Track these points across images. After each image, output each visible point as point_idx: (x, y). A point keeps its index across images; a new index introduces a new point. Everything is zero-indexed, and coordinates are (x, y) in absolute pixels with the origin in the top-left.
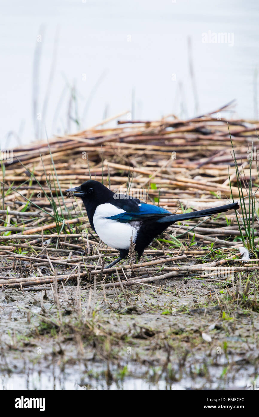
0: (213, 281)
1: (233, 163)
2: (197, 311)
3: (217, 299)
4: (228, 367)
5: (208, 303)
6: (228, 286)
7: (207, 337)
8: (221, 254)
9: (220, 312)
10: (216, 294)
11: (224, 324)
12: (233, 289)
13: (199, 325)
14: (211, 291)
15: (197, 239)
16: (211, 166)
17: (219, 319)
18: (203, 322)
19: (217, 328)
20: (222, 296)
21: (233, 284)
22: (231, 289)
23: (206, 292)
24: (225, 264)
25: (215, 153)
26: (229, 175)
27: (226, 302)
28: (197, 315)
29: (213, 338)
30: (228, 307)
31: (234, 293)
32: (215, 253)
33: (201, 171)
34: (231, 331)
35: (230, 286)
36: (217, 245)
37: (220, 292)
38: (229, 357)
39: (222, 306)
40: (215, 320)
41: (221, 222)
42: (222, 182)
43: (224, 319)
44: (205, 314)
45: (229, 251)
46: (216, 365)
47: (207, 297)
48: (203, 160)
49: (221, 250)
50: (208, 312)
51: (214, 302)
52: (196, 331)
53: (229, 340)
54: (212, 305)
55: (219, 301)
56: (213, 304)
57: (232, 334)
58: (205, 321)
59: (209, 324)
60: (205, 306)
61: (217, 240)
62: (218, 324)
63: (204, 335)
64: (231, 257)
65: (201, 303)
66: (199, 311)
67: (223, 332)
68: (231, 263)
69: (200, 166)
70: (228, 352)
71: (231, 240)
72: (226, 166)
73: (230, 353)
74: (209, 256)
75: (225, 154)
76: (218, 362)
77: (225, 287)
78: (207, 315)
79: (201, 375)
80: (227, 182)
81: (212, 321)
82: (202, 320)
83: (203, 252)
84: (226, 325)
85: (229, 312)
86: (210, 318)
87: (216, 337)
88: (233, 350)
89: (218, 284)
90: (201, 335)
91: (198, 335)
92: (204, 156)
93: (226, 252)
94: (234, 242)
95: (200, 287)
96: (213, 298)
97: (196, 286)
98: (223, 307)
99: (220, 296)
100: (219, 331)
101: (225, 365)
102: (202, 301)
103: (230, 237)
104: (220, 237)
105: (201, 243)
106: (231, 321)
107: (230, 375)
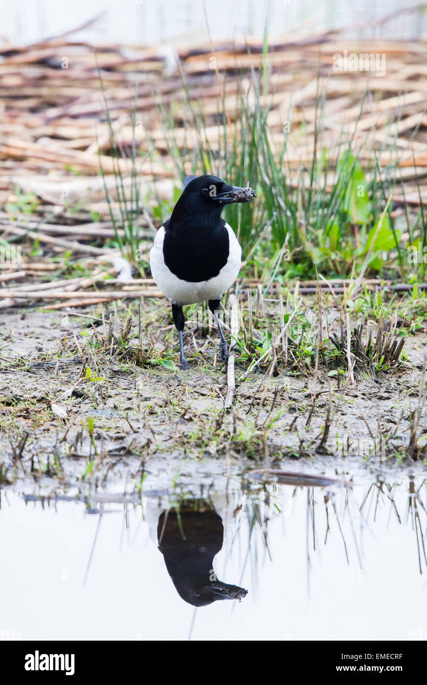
0: (70, 316)
1: (104, 117)
2: (42, 366)
3: (76, 346)
4: (97, 461)
5: (61, 353)
6: (94, 324)
7: (59, 410)
8: (83, 270)
9: (82, 367)
10: (75, 338)
11: (89, 389)
12: (104, 329)
13: (46, 389)
14: (66, 333)
15: (43, 244)
16: (66, 121)
17: (81, 379)
18: (53, 386)
19: (76, 394)
20: (84, 341)
21: (104, 320)
22: (100, 329)
23: (57, 333)
24: (90, 287)
25: (72, 100)
26: (96, 138)
27: (91, 351)
28: (42, 372)
29: (69, 412)
30: (95, 359)
31: (106, 336)
32: (73, 269)
33: (50, 130)
34: (100, 399)
35: (98, 323)
36: (77, 255)
37: (81, 333)
38: (97, 443)
39: (86, 357)
40: (73, 381)
41: (83, 217)
42: (84, 149)
43: (89, 380)
44: (55, 371)
45: (96, 265)
46: (76, 457)
47: (59, 342)
48: (52, 112)
49: (84, 263)
50: (61, 368)
51: (72, 351)
52: (41, 400)
53: (97, 415)
54: (68, 357)
55: (80, 350)
56: (70, 354)
57: (101, 405)
58: (56, 382)
59: (63, 388)
60: (55, 357)
61: (76, 246)
62: (79, 388)
63: (54, 406)
64: (99, 275)
65: (49, 353)
66: (45, 366)
67: (87, 401)
68: (100, 286)
69: (49, 122)
70: (94, 435)
71: (100, 246)
72: (92, 121)
73: (99, 437)
74: (63, 274)
75: (89, 101)
76: (79, 453)
77: (90, 326)
78: (60, 373)
79: (49, 473)
80: (94, 148)
81: (68, 382)
82: (52, 381)
83: (52, 266)
84: (93, 390)
85: (97, 368)
86: (64, 377)
87: (75, 410)
88: (103, 432)
89: (78, 320)
90: (49, 407)
91: (45, 406)
92: (52, 105)
93: (92, 267)
94: (106, 250)
95: (48, 325)
96: (69, 343)
97: (41, 324)
98: (87, 359)
99: (81, 340)
100: (80, 399)
101: (91, 458)
102: (51, 348)
103: (99, 241)
104: (82, 242)
105: (48, 250)
106: (101, 382)
107: (100, 475)
